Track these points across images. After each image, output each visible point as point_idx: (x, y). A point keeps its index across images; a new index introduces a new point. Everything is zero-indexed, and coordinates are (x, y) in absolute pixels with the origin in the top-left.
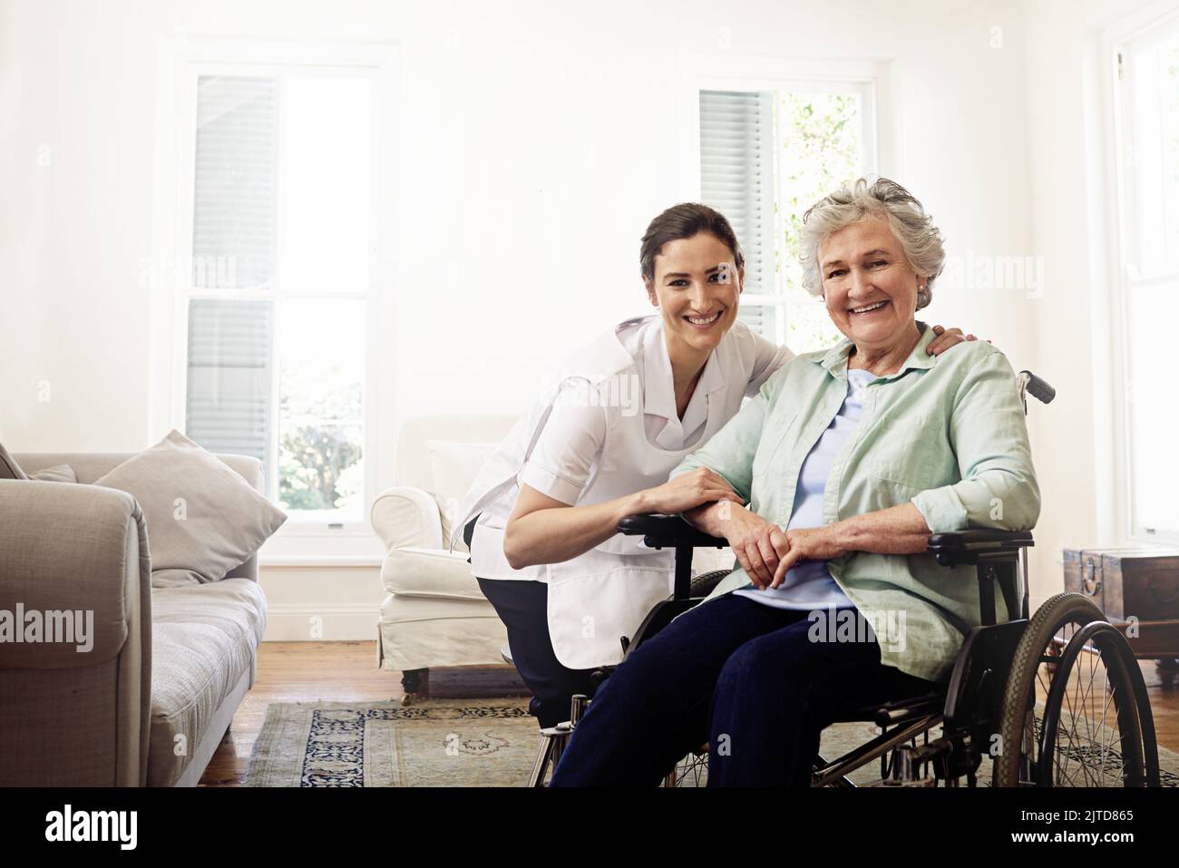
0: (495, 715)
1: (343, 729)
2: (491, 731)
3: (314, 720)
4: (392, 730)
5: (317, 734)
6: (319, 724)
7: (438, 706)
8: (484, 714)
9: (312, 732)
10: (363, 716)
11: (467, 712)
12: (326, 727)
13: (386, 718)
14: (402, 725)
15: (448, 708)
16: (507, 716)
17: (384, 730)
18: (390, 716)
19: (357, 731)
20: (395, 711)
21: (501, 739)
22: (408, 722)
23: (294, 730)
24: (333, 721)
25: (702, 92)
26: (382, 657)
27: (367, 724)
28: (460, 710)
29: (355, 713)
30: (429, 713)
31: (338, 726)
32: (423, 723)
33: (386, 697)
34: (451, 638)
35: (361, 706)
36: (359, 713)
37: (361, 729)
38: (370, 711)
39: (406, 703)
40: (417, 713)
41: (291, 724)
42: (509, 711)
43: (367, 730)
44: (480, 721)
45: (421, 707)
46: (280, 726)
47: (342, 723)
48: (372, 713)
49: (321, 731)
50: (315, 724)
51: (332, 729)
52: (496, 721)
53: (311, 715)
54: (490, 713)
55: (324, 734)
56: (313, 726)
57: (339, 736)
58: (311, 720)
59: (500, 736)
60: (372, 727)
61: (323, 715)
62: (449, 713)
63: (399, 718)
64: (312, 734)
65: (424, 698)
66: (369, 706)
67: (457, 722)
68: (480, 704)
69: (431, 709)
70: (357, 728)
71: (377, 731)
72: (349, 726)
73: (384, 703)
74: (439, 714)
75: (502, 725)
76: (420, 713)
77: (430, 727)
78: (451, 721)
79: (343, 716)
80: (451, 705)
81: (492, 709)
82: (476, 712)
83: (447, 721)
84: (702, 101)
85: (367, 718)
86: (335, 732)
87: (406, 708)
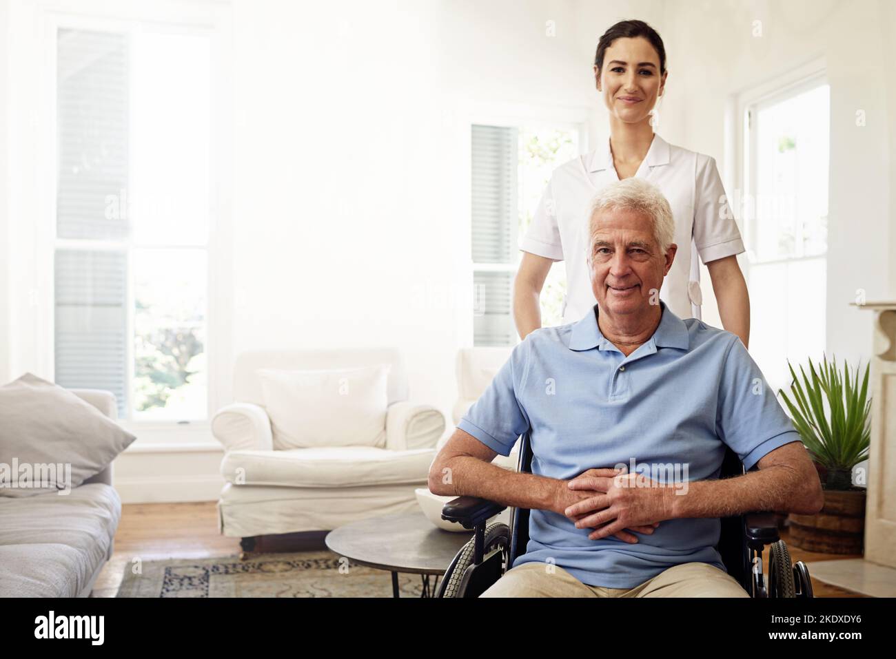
0: (318, 567)
1: (190, 584)
2: (316, 583)
3: (166, 577)
4: (232, 584)
5: (168, 591)
6: (170, 581)
7: (271, 560)
8: (309, 566)
9: (163, 588)
10: (207, 571)
11: (295, 565)
12: (176, 582)
13: (227, 572)
14: (240, 579)
15: (279, 562)
16: (328, 567)
17: (225, 585)
18: (231, 571)
19: (202, 586)
20: (234, 566)
21: (325, 590)
22: (247, 576)
23: (148, 587)
24: (181, 577)
25: (473, 126)
26: (223, 525)
27: (212, 579)
28: (289, 563)
29: (201, 568)
30: (264, 567)
31: (186, 582)
32: (258, 576)
33: (228, 552)
34: (282, 514)
35: (206, 562)
36: (204, 569)
37: (206, 584)
38: (214, 567)
39: (244, 559)
40: (253, 567)
41: (145, 582)
42: (330, 563)
43: (211, 585)
44: (306, 573)
45: (256, 561)
46: (137, 584)
47: (190, 578)
48: (215, 568)
49: (171, 588)
50: (167, 580)
51: (181, 585)
52: (319, 573)
53: (163, 572)
54: (314, 565)
55: (174, 590)
56: (165, 583)
57: (187, 591)
58: (163, 576)
59: (324, 587)
60: (215, 582)
61: (174, 572)
62: (281, 566)
63: (238, 572)
64: (164, 591)
65: (259, 554)
66: (213, 562)
67: (287, 574)
68: (305, 557)
69: (265, 563)
70: (202, 583)
71: (220, 586)
72: (196, 582)
73: (225, 558)
74: (271, 567)
75: (324, 576)
76: (256, 566)
77: (266, 580)
78: (282, 573)
79: (191, 572)
80: (282, 559)
81: (316, 562)
82: (303, 565)
83: (278, 575)
84: (473, 132)
85: (211, 573)
86: (184, 587)
87: (244, 563)
